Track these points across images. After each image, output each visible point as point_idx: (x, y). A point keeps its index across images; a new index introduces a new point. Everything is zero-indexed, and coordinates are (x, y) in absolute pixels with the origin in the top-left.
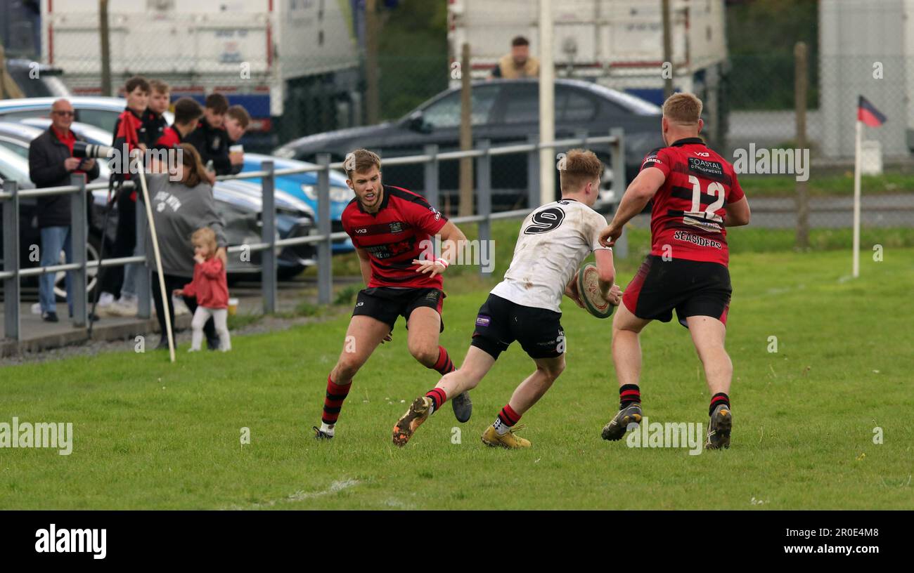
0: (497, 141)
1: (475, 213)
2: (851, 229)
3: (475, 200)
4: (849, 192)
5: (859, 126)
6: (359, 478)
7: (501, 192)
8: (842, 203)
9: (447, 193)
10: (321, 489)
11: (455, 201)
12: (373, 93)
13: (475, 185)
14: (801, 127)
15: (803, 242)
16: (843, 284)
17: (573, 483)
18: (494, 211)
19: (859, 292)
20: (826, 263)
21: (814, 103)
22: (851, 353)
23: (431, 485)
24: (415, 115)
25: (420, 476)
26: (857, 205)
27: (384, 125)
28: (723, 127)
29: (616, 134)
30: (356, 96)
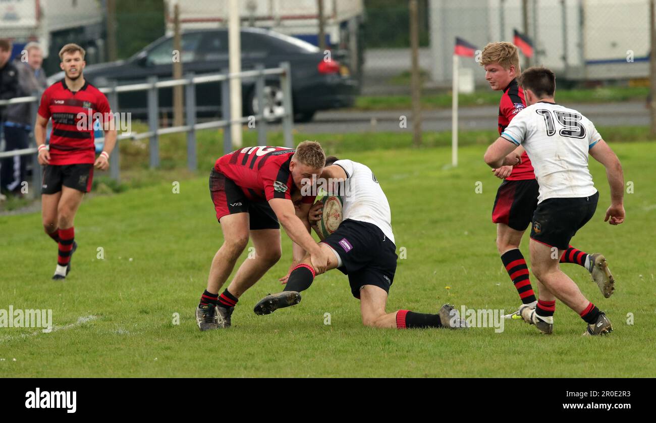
0: (199, 72)
1: (185, 124)
2: (450, 131)
3: (185, 115)
4: (448, 105)
5: (456, 59)
6: (97, 315)
7: (203, 109)
8: (445, 113)
9: (165, 110)
10: (70, 323)
11: (170, 116)
12: (112, 40)
13: (184, 103)
14: (415, 61)
15: (417, 141)
16: (446, 171)
17: (249, 315)
18: (198, 123)
19: (457, 177)
20: (434, 156)
21: (425, 42)
22: (449, 219)
23: (147, 318)
24: (142, 54)
25: (141, 312)
26: (455, 114)
27: (119, 62)
28: (361, 60)
29: (284, 67)
30: (100, 43)
